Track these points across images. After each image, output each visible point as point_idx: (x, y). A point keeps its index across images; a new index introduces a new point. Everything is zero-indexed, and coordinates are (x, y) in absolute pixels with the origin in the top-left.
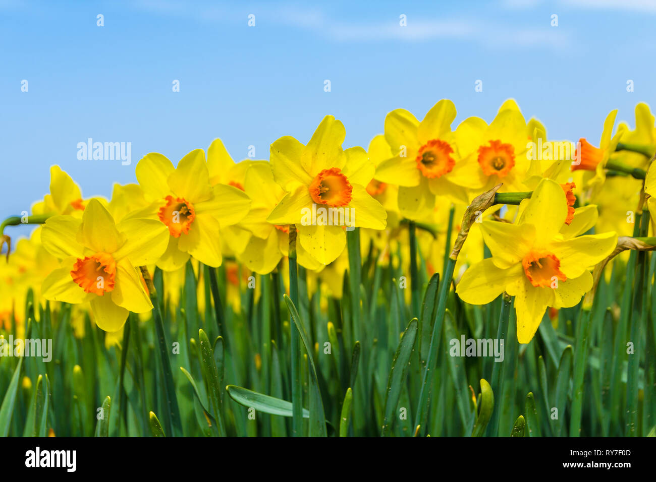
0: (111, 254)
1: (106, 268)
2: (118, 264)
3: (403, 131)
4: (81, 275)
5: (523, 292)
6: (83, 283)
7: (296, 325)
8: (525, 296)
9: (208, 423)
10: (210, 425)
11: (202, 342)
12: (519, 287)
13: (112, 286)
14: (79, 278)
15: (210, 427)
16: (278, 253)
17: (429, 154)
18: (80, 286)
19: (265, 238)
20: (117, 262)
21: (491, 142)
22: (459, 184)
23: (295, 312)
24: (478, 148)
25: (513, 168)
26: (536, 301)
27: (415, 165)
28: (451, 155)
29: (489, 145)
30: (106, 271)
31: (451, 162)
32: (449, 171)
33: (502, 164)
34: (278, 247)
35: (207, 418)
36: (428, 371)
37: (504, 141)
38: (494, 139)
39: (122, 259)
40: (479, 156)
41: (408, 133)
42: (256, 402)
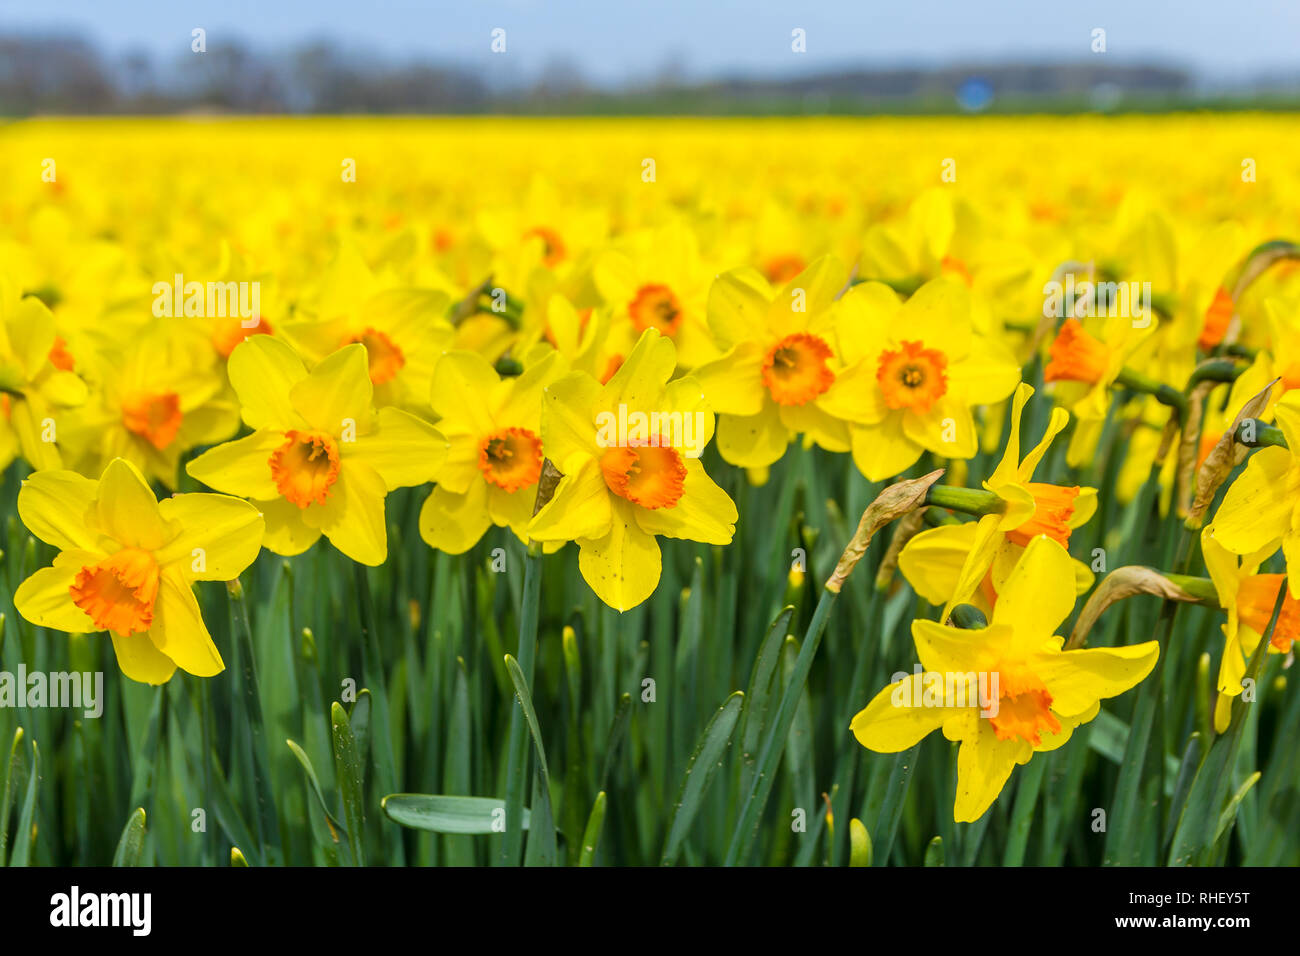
0: (150, 552)
1: (139, 591)
2: (164, 572)
3: (741, 307)
4: (89, 593)
5: (973, 734)
6: (92, 607)
7: (522, 708)
8: (976, 740)
9: (333, 837)
10: (336, 840)
11: (336, 726)
12: (967, 726)
13: (147, 622)
14: (85, 598)
15: (336, 844)
16: (484, 517)
17: (789, 353)
18: (88, 613)
19: (461, 491)
20: (161, 568)
21: (905, 343)
22: (838, 414)
23: (523, 684)
24: (879, 353)
25: (942, 399)
26: (994, 750)
27: (757, 372)
28: (830, 363)
29: (899, 349)
30: (136, 597)
31: (827, 378)
32: (824, 390)
33: (920, 378)
34: (487, 506)
35: (331, 828)
36: (760, 778)
37: (928, 345)
38: (912, 340)
39: (170, 563)
40: (880, 369)
41: (750, 309)
42: (432, 813)
